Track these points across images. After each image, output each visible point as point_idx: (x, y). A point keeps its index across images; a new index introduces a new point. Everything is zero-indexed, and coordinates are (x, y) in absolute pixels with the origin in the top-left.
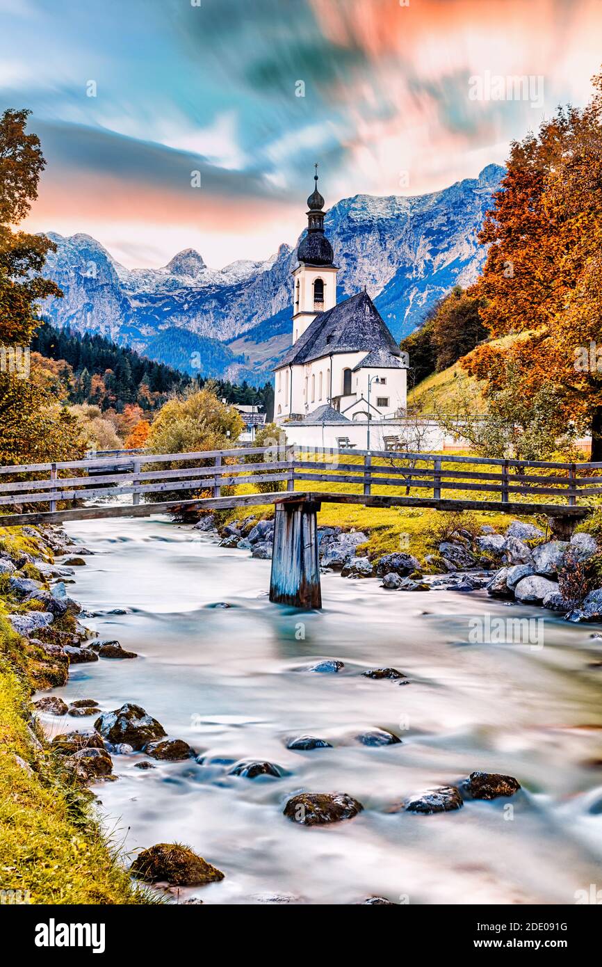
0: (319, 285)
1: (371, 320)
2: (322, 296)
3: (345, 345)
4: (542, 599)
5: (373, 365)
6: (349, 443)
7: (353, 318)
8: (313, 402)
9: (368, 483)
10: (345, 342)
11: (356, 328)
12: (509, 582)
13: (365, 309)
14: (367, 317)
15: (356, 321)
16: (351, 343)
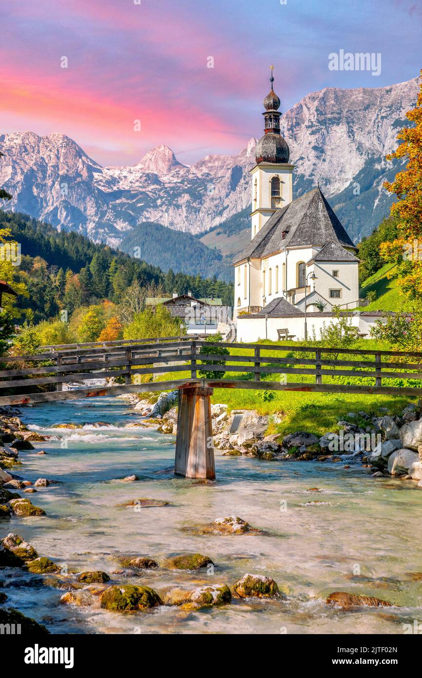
0: (275, 183)
1: (324, 215)
2: (278, 193)
3: (299, 240)
4: (408, 469)
5: (326, 259)
6: (289, 334)
7: (306, 214)
8: (270, 295)
10: (299, 237)
11: (310, 223)
12: (384, 455)
13: (318, 205)
14: (320, 213)
15: (310, 217)
16: (305, 237)
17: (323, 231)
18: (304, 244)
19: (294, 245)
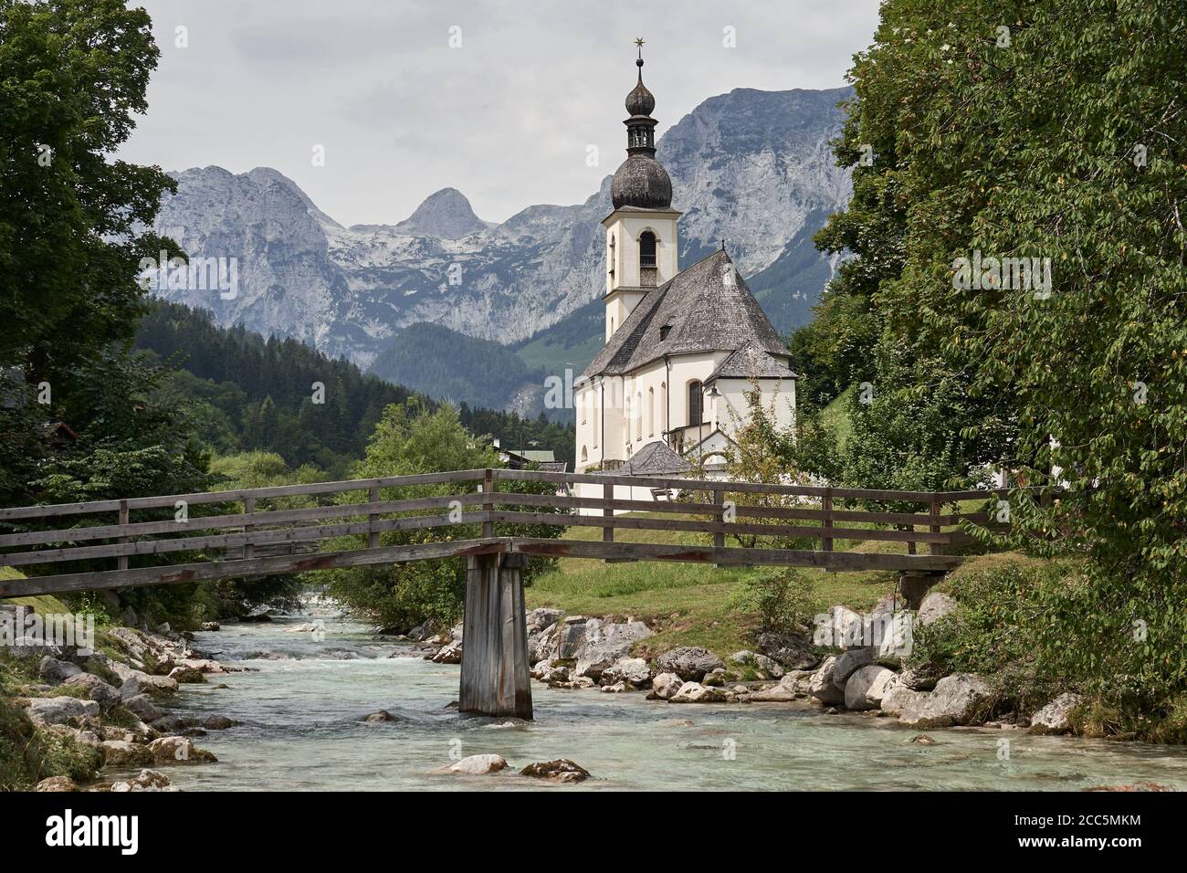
0: (648, 243)
1: (734, 297)
2: (653, 260)
3: (690, 341)
4: (880, 701)
5: (737, 374)
7: (702, 295)
8: (639, 438)
9: (608, 525)
10: (691, 335)
11: (708, 312)
12: (836, 677)
14: (727, 294)
15: (708, 301)
16: (700, 336)
17: (733, 325)
19: (682, 351)
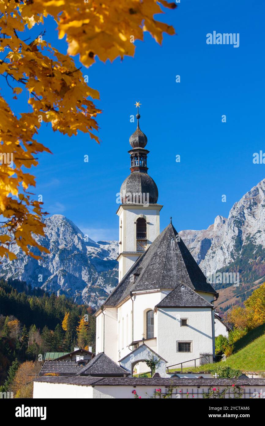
1: (177, 254)
3: (147, 283)
5: (172, 304)
7: (156, 253)
8: (123, 349)
10: (146, 280)
11: (159, 264)
13: (170, 243)
14: (172, 252)
15: (160, 257)
16: (153, 280)
17: (175, 272)
18: (151, 288)
19: (141, 290)
